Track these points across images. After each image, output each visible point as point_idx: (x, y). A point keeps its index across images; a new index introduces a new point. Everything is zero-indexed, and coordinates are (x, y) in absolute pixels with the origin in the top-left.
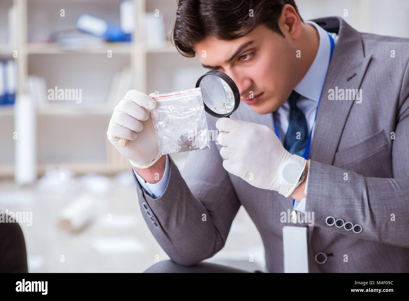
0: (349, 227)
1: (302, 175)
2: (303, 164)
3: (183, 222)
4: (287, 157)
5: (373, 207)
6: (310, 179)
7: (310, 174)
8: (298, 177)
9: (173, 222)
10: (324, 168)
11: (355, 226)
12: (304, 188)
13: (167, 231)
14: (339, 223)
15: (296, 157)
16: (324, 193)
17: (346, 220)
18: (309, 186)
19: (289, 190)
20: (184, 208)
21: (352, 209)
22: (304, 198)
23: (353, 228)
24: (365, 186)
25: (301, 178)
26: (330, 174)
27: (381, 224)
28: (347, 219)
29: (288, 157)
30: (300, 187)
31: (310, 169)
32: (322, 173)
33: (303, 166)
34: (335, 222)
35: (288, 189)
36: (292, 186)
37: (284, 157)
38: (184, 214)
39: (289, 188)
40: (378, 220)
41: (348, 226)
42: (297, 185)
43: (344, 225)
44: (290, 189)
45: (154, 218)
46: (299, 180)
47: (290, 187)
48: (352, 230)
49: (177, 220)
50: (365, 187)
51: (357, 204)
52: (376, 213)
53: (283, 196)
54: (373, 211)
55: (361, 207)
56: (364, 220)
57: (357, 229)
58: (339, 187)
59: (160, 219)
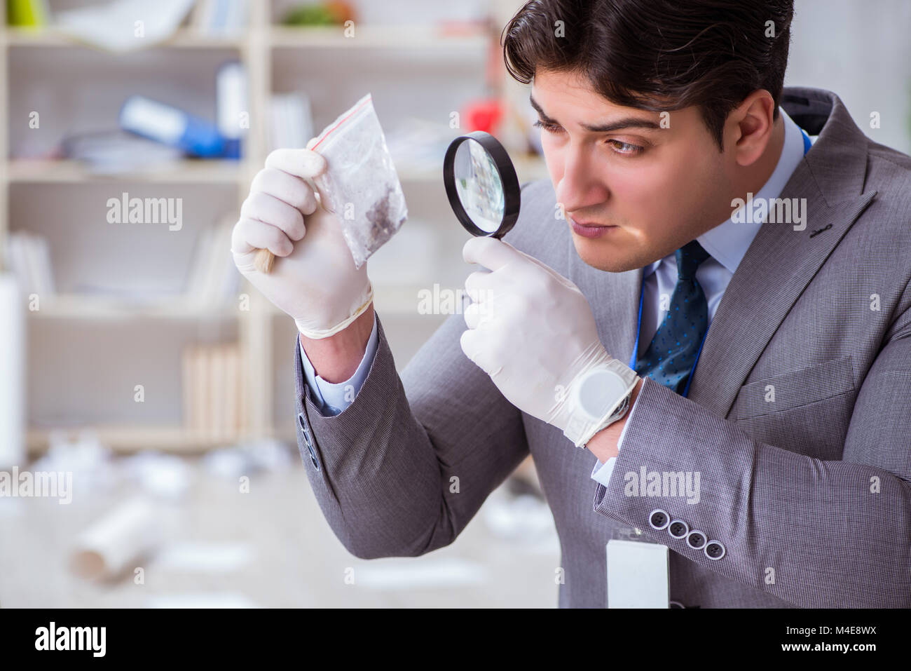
0: (697, 542)
1: (621, 406)
2: (630, 382)
3: (373, 472)
4: (599, 361)
5: (756, 510)
6: (635, 418)
7: (638, 408)
8: (610, 407)
9: (353, 469)
10: (672, 403)
11: (710, 543)
12: (620, 436)
13: (335, 482)
14: (677, 529)
15: (619, 366)
16: (659, 456)
17: (694, 526)
18: (630, 434)
19: (585, 430)
20: (384, 445)
21: (711, 504)
22: (614, 457)
23: (705, 546)
24: (751, 460)
25: (616, 411)
26: (683, 418)
27: (767, 551)
28: (696, 523)
29: (602, 361)
30: (610, 431)
31: (642, 397)
32: (665, 412)
33: (629, 386)
34: (668, 525)
35: (583, 427)
36: (593, 423)
37: (593, 359)
38: (380, 458)
39: (587, 425)
40: (762, 541)
41: (695, 540)
42: (605, 422)
43: (687, 535)
44: (587, 429)
45: (315, 451)
46: (613, 415)
47: (589, 425)
48: (703, 549)
49: (362, 466)
50: (751, 463)
51: (723, 495)
52: (760, 523)
53: (572, 444)
54: (757, 519)
55: (730, 504)
56: (733, 534)
57: (714, 550)
58: (694, 449)
59: (326, 457)
